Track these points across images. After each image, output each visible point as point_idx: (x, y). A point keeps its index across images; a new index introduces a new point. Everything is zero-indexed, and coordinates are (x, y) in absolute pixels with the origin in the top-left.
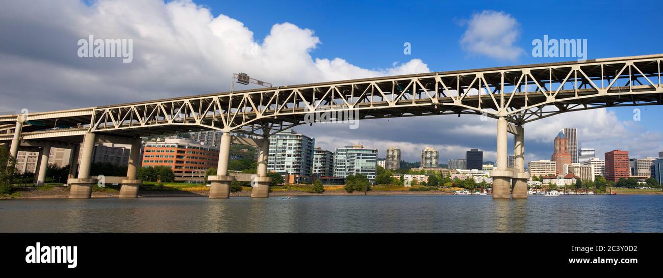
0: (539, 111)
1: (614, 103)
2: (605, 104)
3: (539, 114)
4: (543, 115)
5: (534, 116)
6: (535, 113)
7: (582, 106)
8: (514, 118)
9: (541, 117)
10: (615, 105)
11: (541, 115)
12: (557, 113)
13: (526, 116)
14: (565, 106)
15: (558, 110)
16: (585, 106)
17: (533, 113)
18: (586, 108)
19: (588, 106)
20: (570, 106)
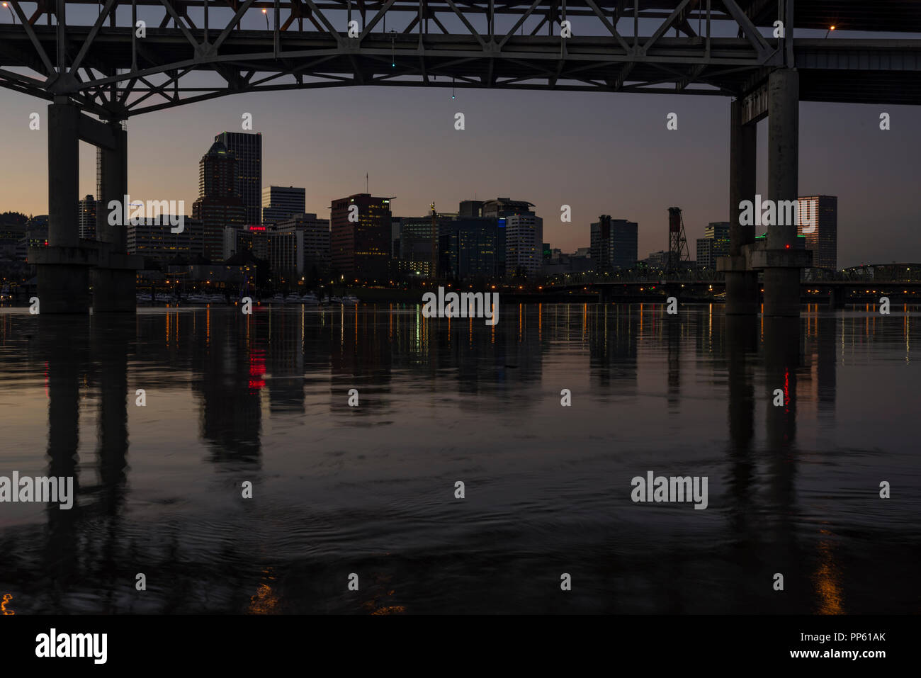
0: (172, 86)
1: (375, 76)
2: (351, 76)
3: (171, 94)
4: (182, 96)
5: (157, 99)
6: (161, 90)
7: (290, 79)
8: (98, 101)
9: (175, 102)
10: (378, 82)
11: (176, 95)
12: (221, 92)
13: (133, 97)
14: (244, 74)
15: (224, 84)
16: (299, 78)
17: (153, 90)
18: (301, 85)
19: (307, 79)
20: (258, 76)
